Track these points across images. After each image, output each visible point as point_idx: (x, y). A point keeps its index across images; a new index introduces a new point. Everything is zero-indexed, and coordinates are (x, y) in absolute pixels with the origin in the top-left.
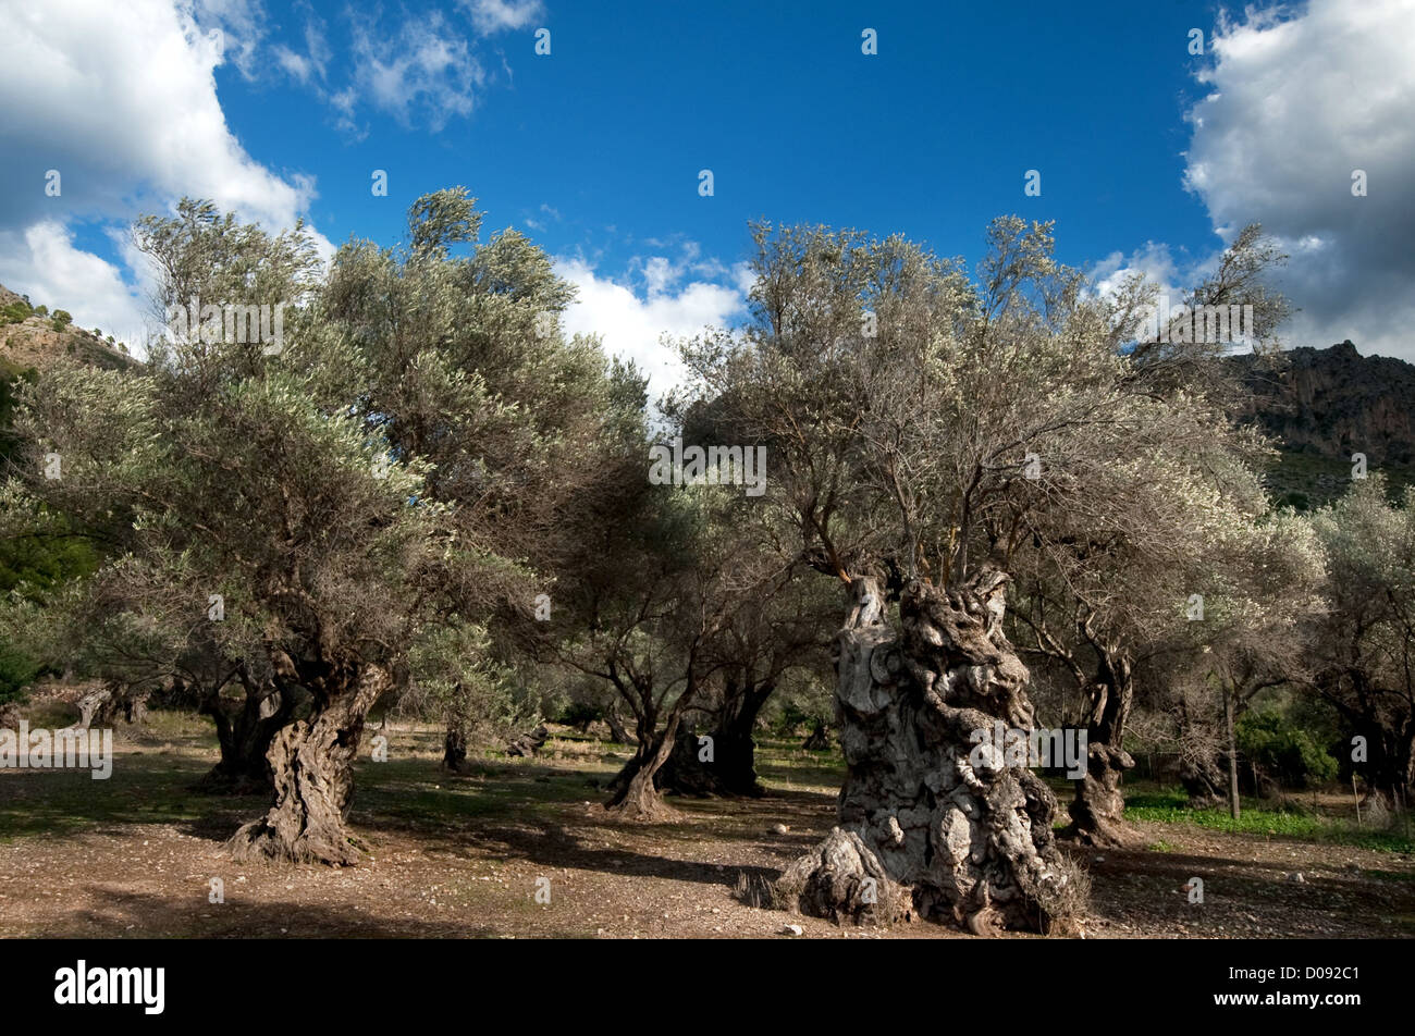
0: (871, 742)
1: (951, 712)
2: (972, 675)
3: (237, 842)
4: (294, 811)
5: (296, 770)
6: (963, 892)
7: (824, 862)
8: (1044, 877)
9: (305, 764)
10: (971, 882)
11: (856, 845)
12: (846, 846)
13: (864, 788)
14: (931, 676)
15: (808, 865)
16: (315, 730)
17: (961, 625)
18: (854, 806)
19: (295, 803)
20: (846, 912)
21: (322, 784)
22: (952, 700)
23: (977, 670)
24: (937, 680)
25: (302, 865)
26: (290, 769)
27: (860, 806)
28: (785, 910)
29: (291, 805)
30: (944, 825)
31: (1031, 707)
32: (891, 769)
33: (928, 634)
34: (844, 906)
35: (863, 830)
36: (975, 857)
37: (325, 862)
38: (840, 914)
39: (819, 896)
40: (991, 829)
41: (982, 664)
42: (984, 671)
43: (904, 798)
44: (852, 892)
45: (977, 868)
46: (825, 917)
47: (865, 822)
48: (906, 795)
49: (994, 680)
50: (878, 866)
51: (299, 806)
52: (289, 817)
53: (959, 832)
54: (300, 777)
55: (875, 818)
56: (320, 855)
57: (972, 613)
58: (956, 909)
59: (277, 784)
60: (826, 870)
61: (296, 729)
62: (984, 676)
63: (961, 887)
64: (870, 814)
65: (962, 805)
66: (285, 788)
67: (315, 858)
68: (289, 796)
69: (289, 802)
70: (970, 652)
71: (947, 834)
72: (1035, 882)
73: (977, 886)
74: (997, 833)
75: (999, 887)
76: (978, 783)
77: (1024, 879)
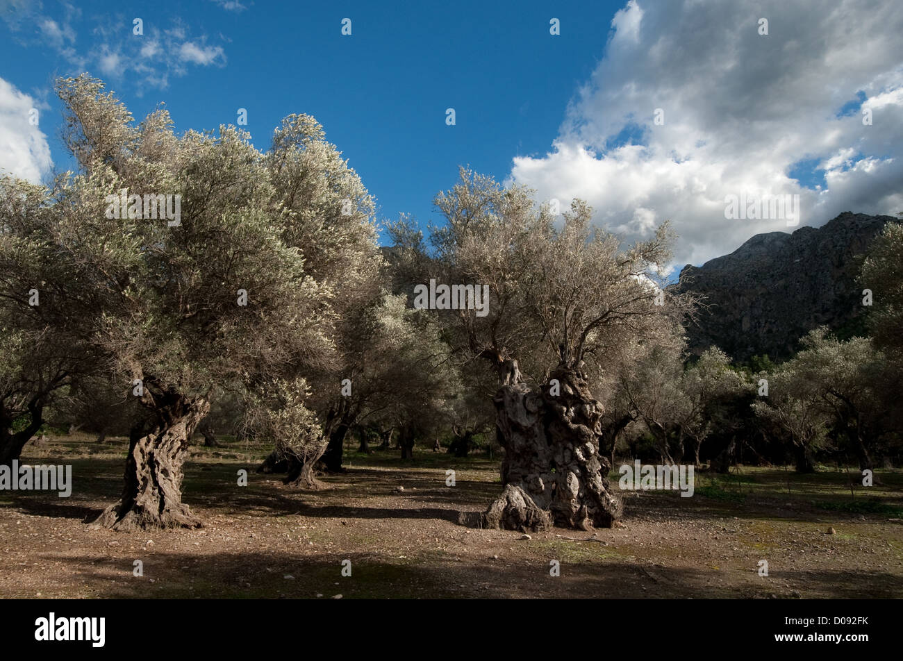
0: (527, 441)
1: (574, 426)
2: (586, 409)
3: (107, 518)
4: (153, 494)
5: (153, 467)
6: (574, 512)
7: (509, 502)
8: (612, 501)
9: (161, 463)
10: (578, 506)
11: (521, 493)
12: (517, 494)
13: (519, 465)
14: (565, 409)
15: (501, 505)
16: (163, 440)
17: (581, 385)
18: (515, 473)
19: (154, 489)
20: (527, 526)
21: (172, 476)
22: (574, 422)
23: (588, 407)
24: (568, 411)
25: (168, 529)
26: (147, 466)
27: (518, 473)
28: (494, 528)
29: (151, 490)
30: (568, 480)
31: (600, 424)
32: (536, 455)
33: (566, 389)
34: (526, 524)
35: (521, 485)
36: (581, 494)
37: (185, 526)
38: (524, 528)
39: (511, 519)
40: (589, 481)
41: (589, 404)
42: (591, 407)
43: (544, 469)
44: (529, 516)
45: (581, 500)
46: (516, 530)
47: (522, 481)
48: (543, 467)
49: (594, 411)
50: (532, 502)
51: (157, 491)
52: (151, 499)
53: (574, 484)
54: (156, 472)
55: (528, 479)
56: (181, 522)
57: (585, 379)
58: (571, 520)
59: (139, 477)
60: (511, 506)
61: (149, 440)
62: (591, 409)
63: (574, 509)
64: (524, 477)
65: (574, 470)
66: (144, 479)
67: (178, 524)
68: (149, 485)
69: (149, 488)
70: (583, 398)
71: (570, 484)
72: (608, 504)
73: (581, 507)
74: (592, 483)
75: (591, 508)
76: (584, 459)
77: (604, 503)
